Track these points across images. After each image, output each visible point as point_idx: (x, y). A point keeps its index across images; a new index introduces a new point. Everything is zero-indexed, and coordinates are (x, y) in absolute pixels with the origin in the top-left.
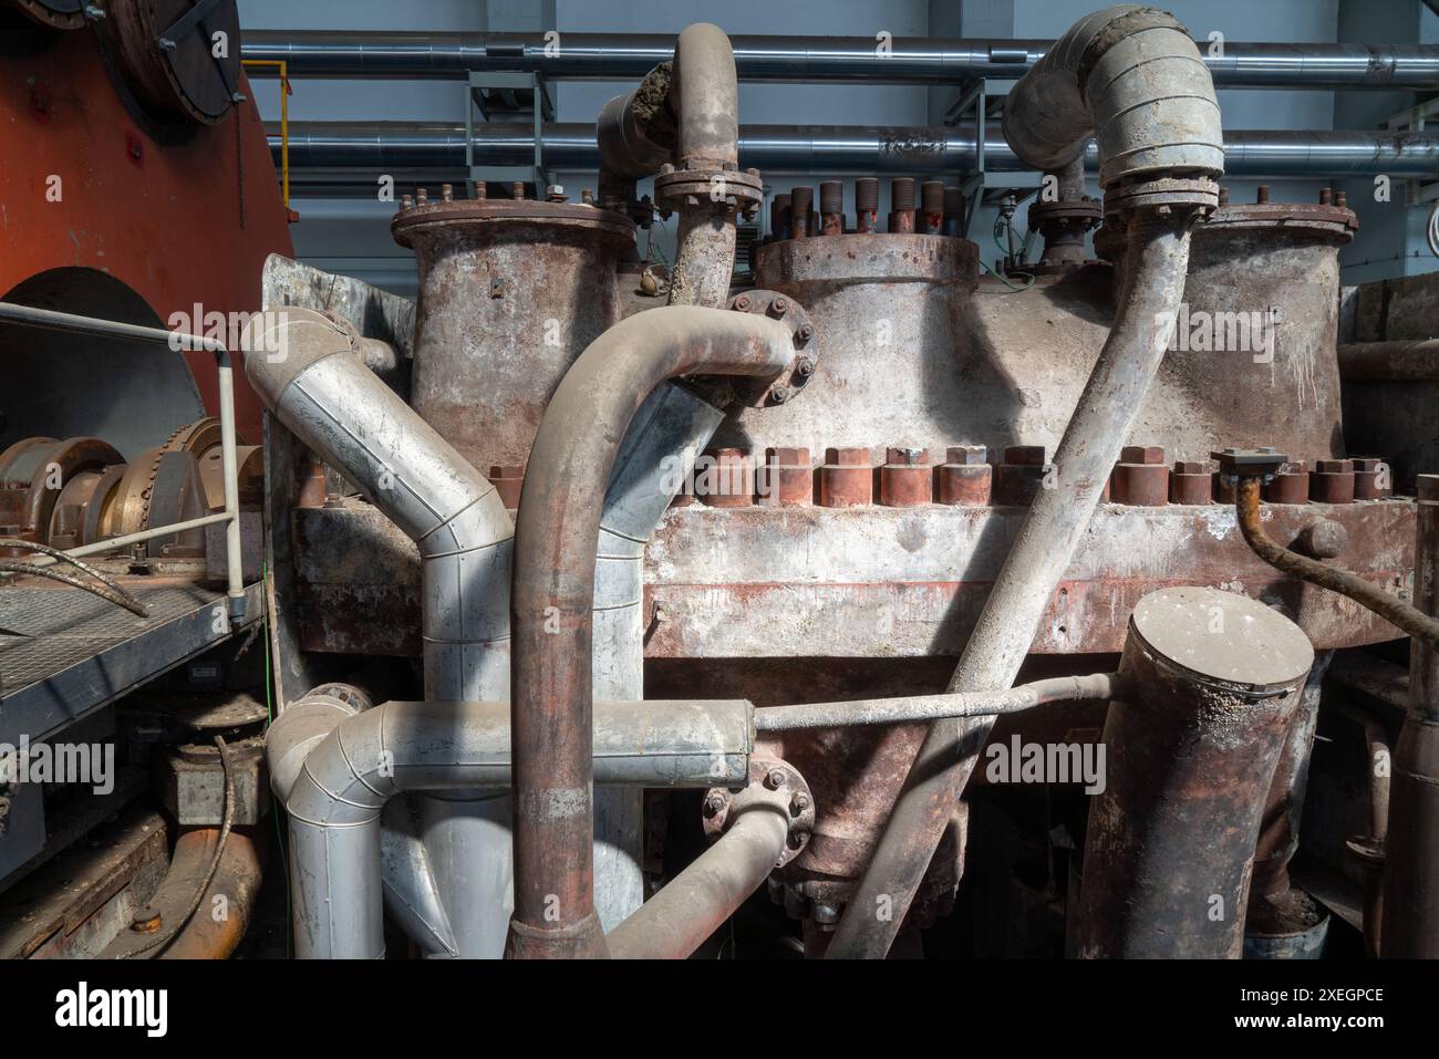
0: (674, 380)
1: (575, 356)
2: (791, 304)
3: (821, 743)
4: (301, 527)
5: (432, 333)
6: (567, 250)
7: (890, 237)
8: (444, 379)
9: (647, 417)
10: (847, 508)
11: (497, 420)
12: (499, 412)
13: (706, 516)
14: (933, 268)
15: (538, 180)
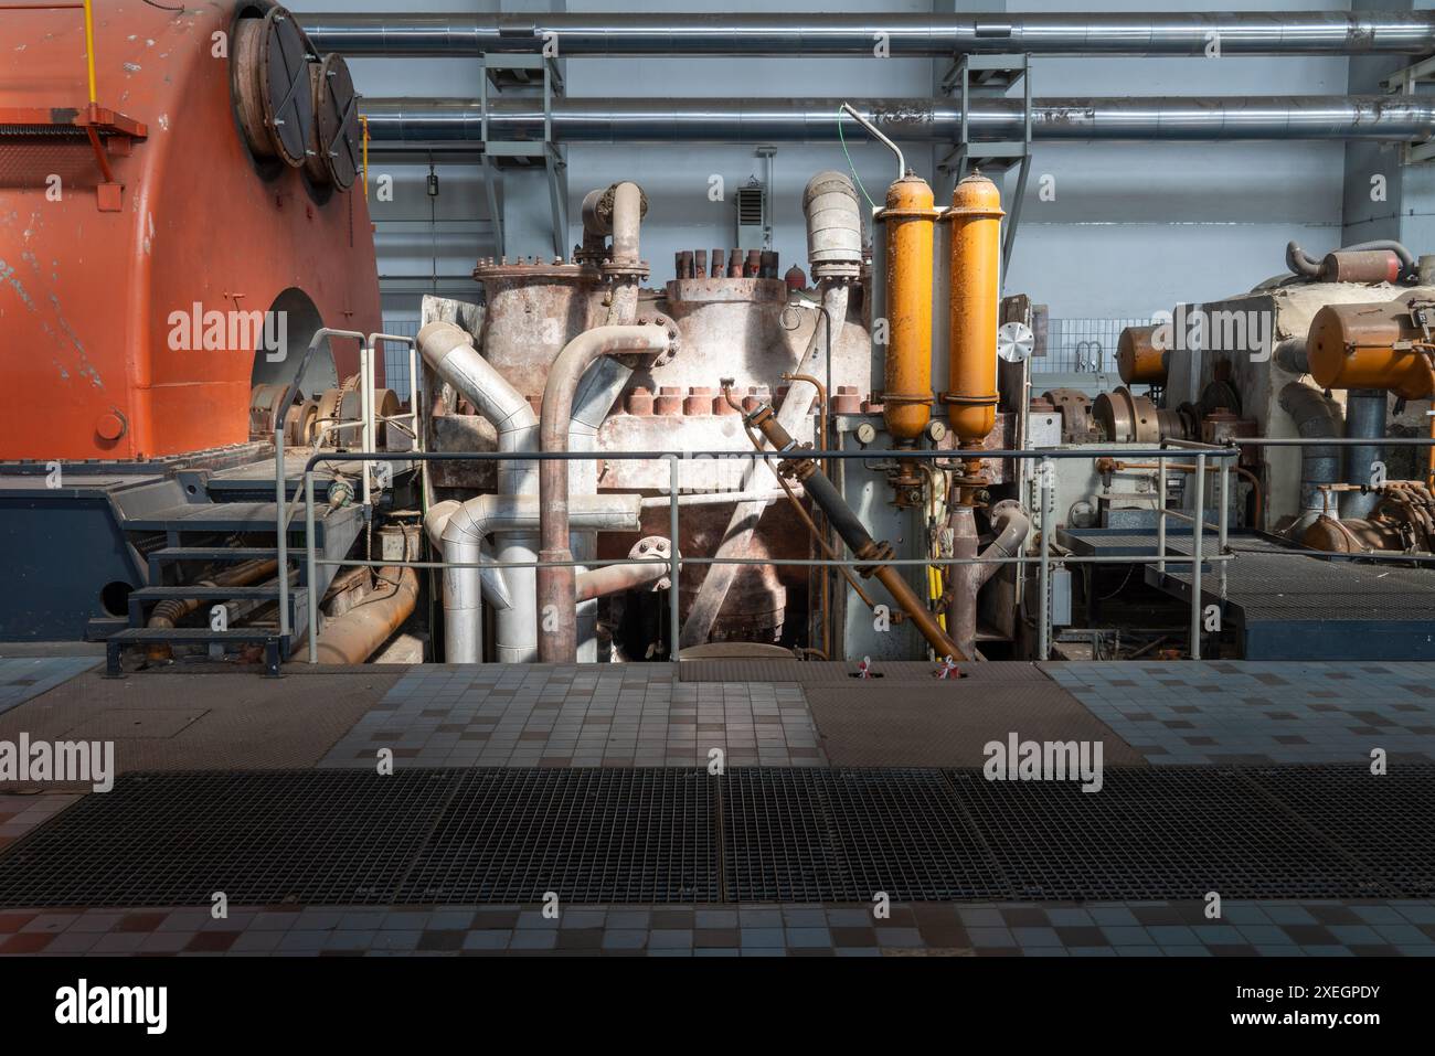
0: (608, 355)
1: (568, 341)
2: (667, 318)
3: (694, 541)
4: (434, 425)
5: (495, 330)
6: (563, 287)
7: (728, 280)
8: (502, 353)
9: (596, 372)
10: (697, 416)
11: (528, 374)
12: (530, 369)
13: (629, 419)
14: (752, 295)
15: (548, 153)
